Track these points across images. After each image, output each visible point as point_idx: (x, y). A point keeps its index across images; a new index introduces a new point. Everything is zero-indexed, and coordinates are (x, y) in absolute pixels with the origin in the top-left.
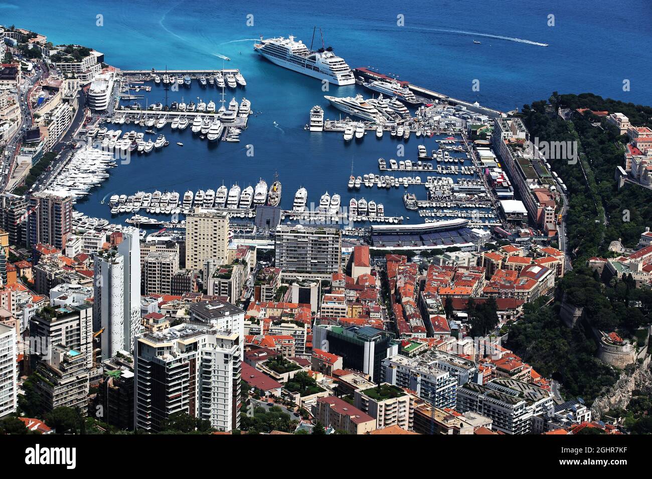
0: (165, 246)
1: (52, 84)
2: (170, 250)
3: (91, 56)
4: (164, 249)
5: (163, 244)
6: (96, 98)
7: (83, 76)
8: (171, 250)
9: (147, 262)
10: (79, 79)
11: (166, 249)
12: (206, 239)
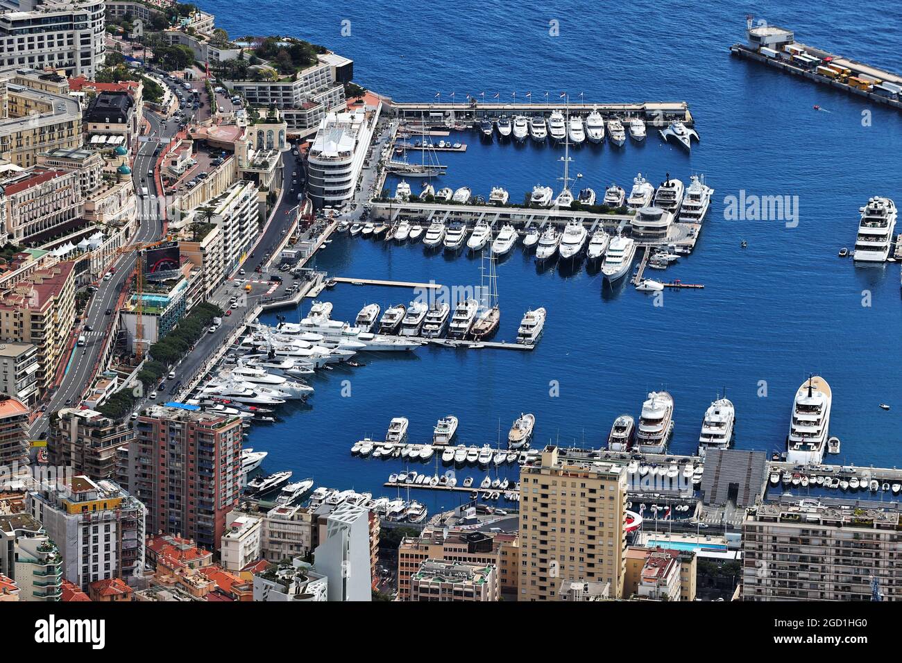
0: (466, 546)
1: (218, 133)
2: (477, 555)
3: (321, 66)
4: (463, 555)
5: (462, 541)
6: (327, 172)
7: (298, 116)
8: (482, 556)
9: (416, 588)
10: (286, 124)
11: (468, 555)
12: (568, 531)
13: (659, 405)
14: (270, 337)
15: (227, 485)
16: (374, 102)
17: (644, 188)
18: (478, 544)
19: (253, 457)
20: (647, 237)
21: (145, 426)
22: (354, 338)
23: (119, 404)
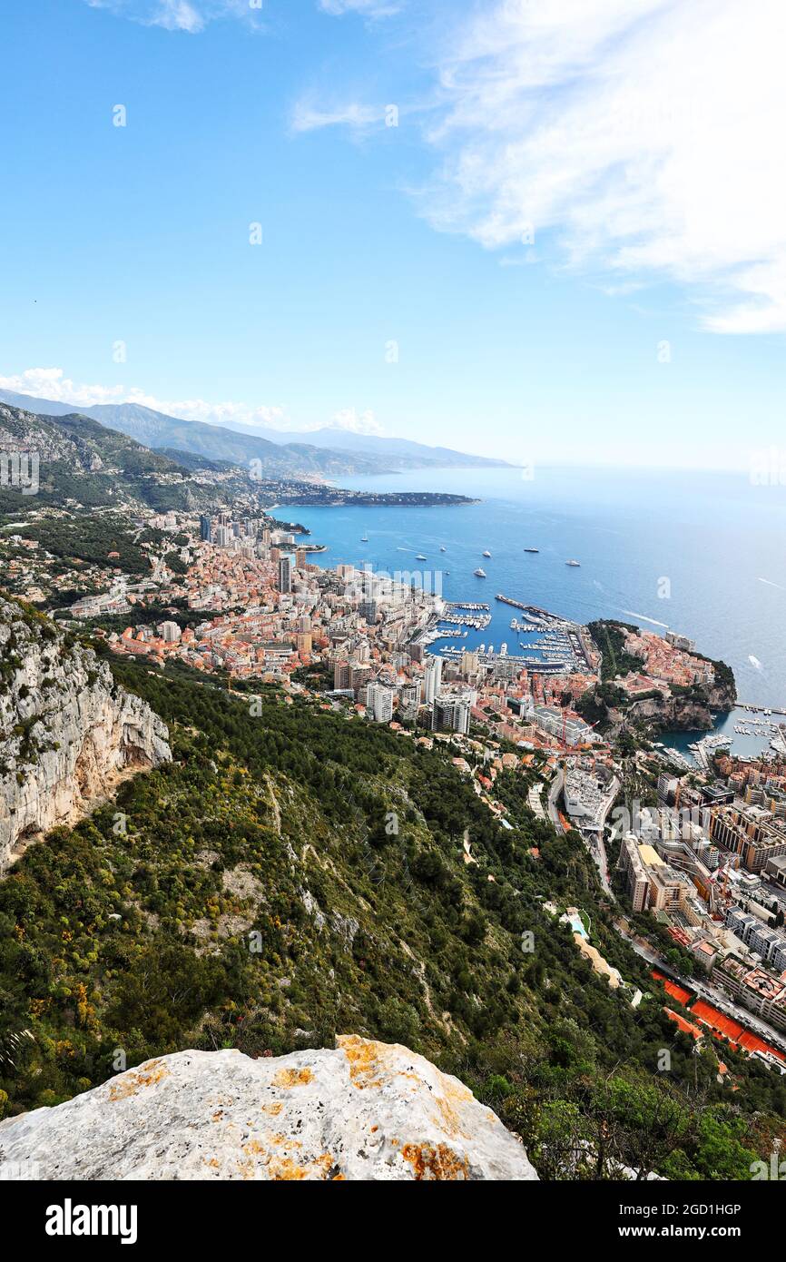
13: (483, 646)
14: (429, 634)
15: (422, 655)
16: (445, 602)
17: (482, 616)
18: (456, 664)
19: (426, 651)
20: (482, 623)
21: (411, 646)
22: (440, 635)
23: (408, 642)
